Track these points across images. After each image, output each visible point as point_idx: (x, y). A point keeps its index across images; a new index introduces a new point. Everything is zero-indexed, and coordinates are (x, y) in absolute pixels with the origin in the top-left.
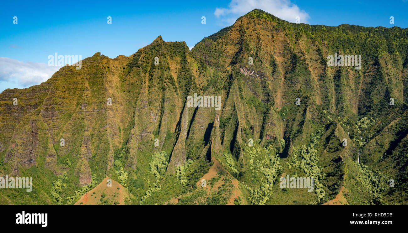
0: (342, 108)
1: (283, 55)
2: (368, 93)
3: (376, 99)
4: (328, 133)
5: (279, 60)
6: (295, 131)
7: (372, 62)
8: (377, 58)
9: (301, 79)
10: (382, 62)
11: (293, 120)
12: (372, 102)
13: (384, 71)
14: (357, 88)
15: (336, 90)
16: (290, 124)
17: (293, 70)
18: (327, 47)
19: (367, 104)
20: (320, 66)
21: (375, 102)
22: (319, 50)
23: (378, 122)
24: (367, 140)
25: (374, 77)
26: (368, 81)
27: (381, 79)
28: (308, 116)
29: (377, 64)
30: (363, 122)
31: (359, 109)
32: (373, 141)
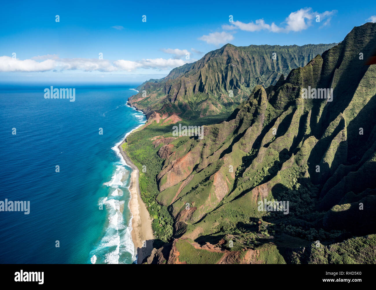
0: (257, 73)
1: (239, 58)
2: (262, 68)
3: (265, 69)
4: (257, 80)
5: (238, 60)
6: (248, 81)
7: (262, 58)
8: (263, 57)
9: (246, 66)
10: (265, 58)
11: (247, 77)
12: (264, 70)
13: (266, 61)
14: (259, 66)
15: (254, 68)
16: (246, 79)
17: (243, 63)
18: (249, 54)
19: (263, 71)
20: (249, 60)
21: (265, 70)
22: (248, 55)
23: (267, 76)
24: (266, 81)
25: (264, 63)
26: (262, 64)
27: (266, 63)
28: (251, 76)
29: (264, 59)
30: (263, 76)
31: (260, 72)
32: (267, 81)
